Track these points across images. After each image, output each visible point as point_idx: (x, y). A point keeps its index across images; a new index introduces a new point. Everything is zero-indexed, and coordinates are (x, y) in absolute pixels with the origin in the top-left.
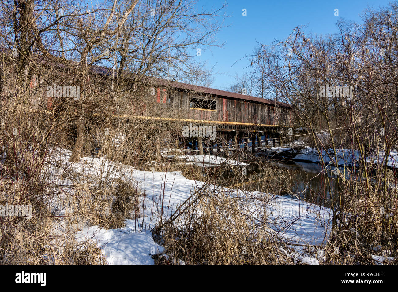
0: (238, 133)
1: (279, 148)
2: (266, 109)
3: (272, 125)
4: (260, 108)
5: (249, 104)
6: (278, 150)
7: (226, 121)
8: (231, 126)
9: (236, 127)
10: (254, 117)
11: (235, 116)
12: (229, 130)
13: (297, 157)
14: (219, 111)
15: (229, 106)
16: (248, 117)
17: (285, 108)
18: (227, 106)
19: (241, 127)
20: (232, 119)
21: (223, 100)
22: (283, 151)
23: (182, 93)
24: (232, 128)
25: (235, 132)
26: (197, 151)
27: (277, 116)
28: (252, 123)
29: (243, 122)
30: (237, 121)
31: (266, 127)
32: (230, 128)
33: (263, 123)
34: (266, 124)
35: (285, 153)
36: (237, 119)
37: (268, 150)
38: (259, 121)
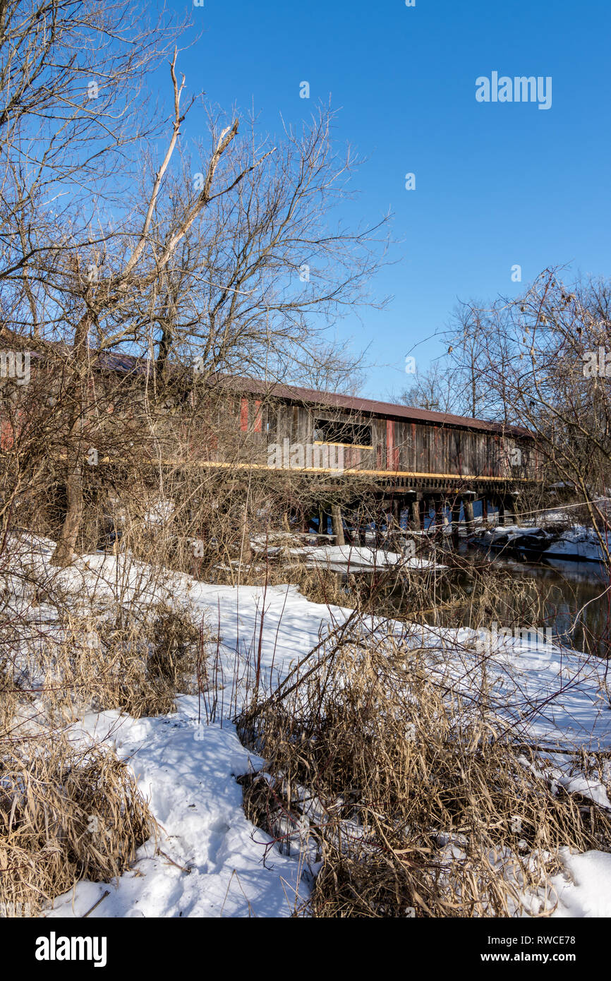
0: (419, 496)
1: (513, 530)
2: (482, 441)
3: (496, 478)
4: (469, 440)
5: (443, 431)
6: (511, 532)
7: (394, 470)
8: (405, 481)
9: (415, 482)
10: (455, 460)
11: (413, 458)
12: (401, 490)
13: (553, 549)
14: (379, 448)
15: (401, 436)
16: (443, 461)
17: (523, 440)
18: (395, 437)
19: (428, 484)
20: (407, 463)
21: (386, 423)
22: (521, 535)
23: (296, 411)
24: (407, 485)
25: (415, 494)
27: (506, 457)
28: (451, 473)
29: (432, 472)
30: (419, 469)
31: (482, 482)
32: (402, 485)
33: (477, 474)
34: (483, 475)
35: (525, 540)
36: (419, 465)
37: (489, 533)
38: (466, 470)
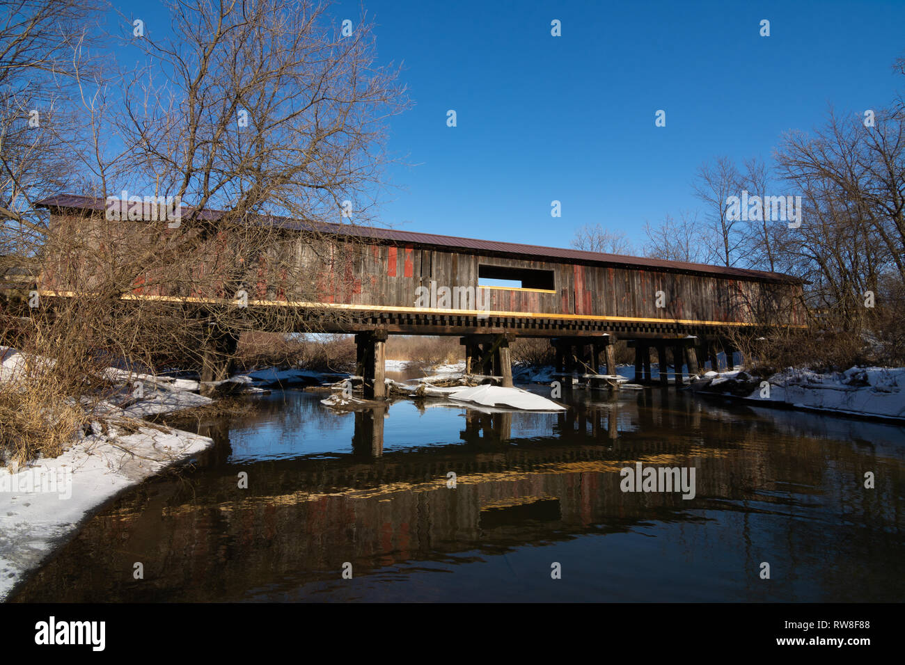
0: (612, 338)
2: (710, 286)
3: (733, 324)
4: (690, 284)
5: (653, 275)
6: (718, 377)
7: (585, 313)
8: (598, 324)
11: (611, 302)
12: (596, 334)
13: (758, 394)
14: (564, 293)
15: (594, 280)
17: (770, 283)
18: (585, 281)
20: (603, 307)
21: (573, 268)
22: (726, 380)
23: (455, 257)
25: (609, 337)
26: (496, 378)
27: (748, 303)
29: (639, 316)
30: (620, 314)
33: (704, 319)
35: (729, 384)
36: (621, 310)
37: (699, 379)
38: (686, 314)
